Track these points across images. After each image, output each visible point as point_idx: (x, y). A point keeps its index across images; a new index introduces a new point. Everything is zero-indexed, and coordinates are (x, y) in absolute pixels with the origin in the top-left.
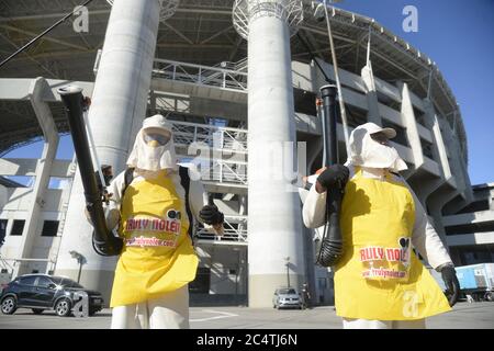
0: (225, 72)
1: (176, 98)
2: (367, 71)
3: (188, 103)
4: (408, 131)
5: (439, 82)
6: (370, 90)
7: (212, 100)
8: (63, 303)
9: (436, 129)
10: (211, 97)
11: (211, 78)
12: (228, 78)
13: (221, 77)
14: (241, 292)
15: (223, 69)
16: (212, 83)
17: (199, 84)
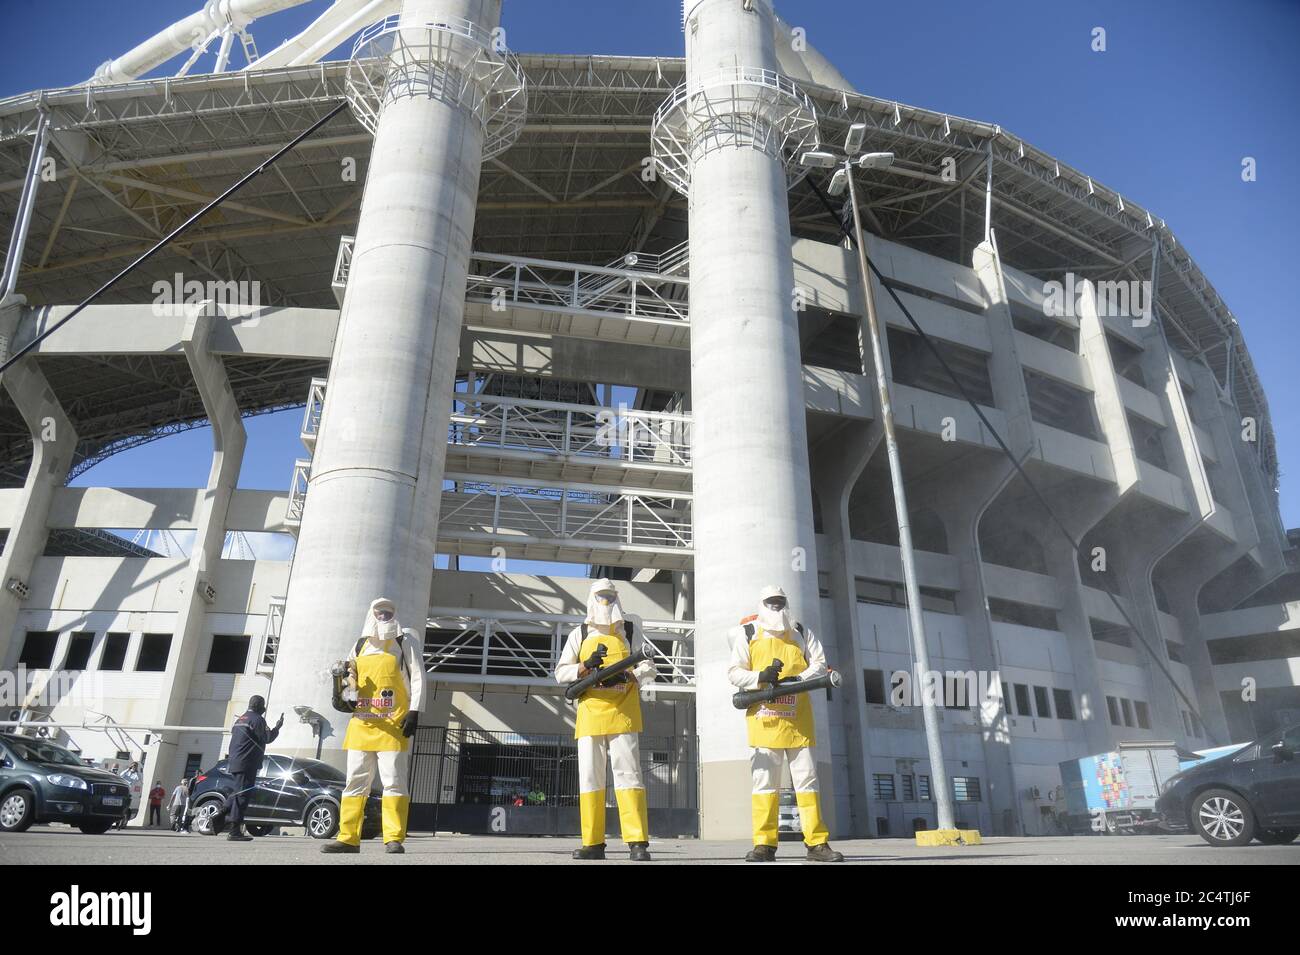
0: (635, 278)
1: (520, 342)
2: (985, 256)
3: (548, 351)
4: (1097, 400)
5: (1178, 269)
6: (996, 300)
7: (606, 344)
8: (321, 811)
9: (1173, 390)
10: (603, 336)
11: (600, 293)
12: (641, 290)
13: (626, 290)
14: (681, 803)
15: (631, 271)
16: (602, 305)
17: (575, 308)
